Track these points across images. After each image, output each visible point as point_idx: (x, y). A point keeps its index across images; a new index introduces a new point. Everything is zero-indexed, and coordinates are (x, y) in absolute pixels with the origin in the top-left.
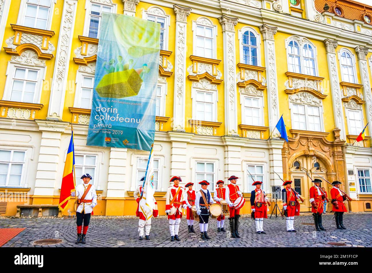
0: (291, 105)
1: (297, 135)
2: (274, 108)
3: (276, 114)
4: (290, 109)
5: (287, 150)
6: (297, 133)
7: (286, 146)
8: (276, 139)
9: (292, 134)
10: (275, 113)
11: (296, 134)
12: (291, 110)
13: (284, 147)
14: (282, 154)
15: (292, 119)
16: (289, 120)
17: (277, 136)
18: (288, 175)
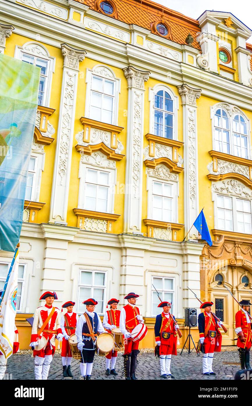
0: (215, 196)
2: (193, 198)
3: (195, 208)
4: (213, 202)
5: (207, 257)
6: (221, 235)
7: (206, 252)
8: (194, 242)
9: (215, 235)
10: (192, 206)
11: (220, 236)
12: (215, 202)
13: (203, 253)
14: (200, 264)
15: (215, 215)
16: (211, 217)
17: (194, 237)
18: (207, 293)
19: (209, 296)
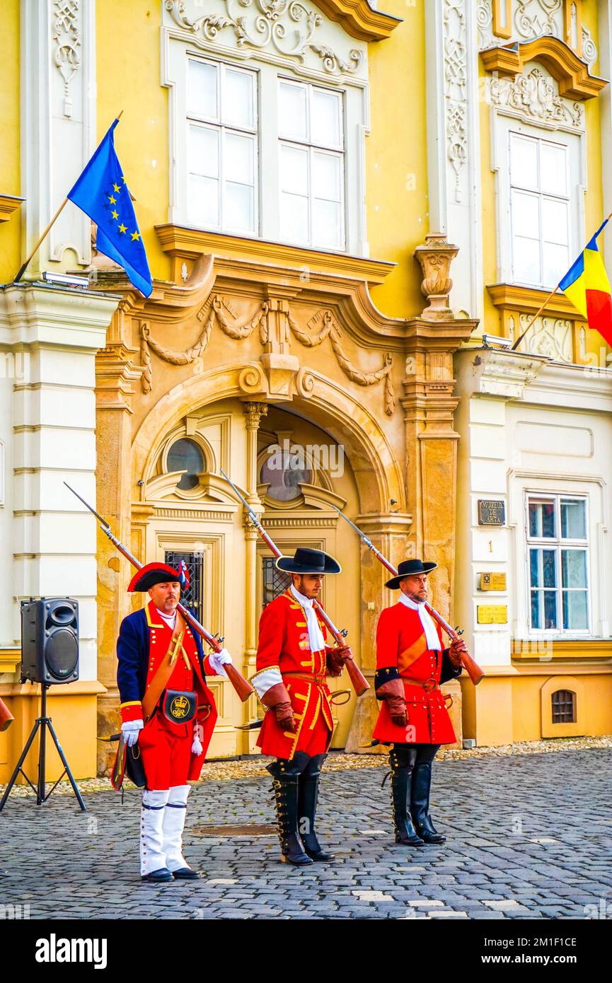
0: (175, 58)
1: (201, 262)
2: (65, 67)
3: (73, 111)
4: (166, 88)
5: (129, 358)
6: (201, 254)
7: (126, 335)
8: (68, 285)
9: (170, 255)
10: (64, 103)
11: (196, 260)
12: (176, 93)
13: (114, 341)
14: (97, 390)
15: (177, 154)
16: (154, 163)
17: (69, 263)
18: (130, 527)
19: (136, 543)
